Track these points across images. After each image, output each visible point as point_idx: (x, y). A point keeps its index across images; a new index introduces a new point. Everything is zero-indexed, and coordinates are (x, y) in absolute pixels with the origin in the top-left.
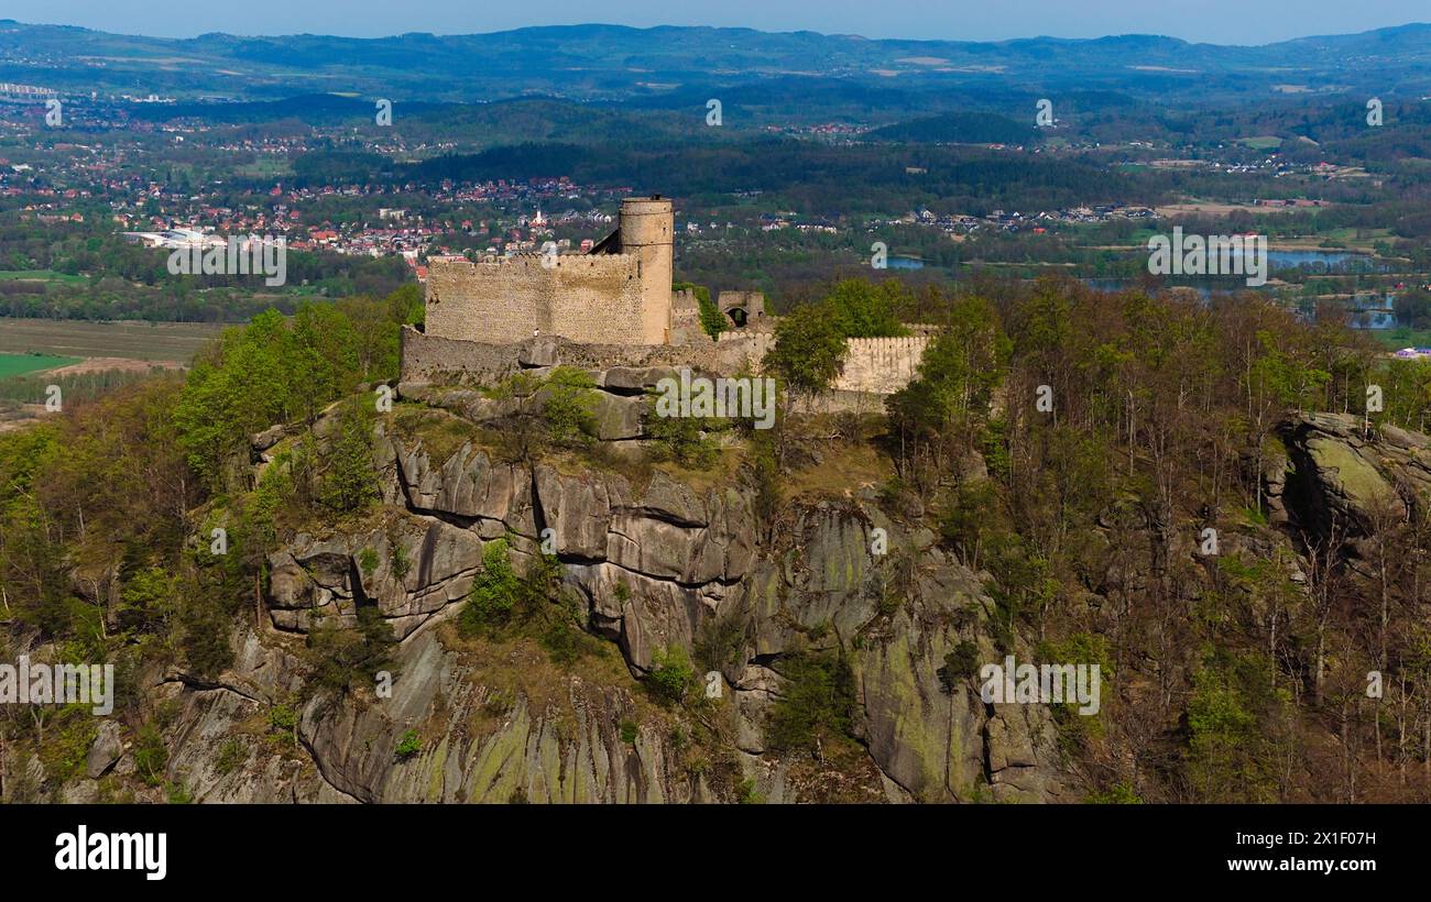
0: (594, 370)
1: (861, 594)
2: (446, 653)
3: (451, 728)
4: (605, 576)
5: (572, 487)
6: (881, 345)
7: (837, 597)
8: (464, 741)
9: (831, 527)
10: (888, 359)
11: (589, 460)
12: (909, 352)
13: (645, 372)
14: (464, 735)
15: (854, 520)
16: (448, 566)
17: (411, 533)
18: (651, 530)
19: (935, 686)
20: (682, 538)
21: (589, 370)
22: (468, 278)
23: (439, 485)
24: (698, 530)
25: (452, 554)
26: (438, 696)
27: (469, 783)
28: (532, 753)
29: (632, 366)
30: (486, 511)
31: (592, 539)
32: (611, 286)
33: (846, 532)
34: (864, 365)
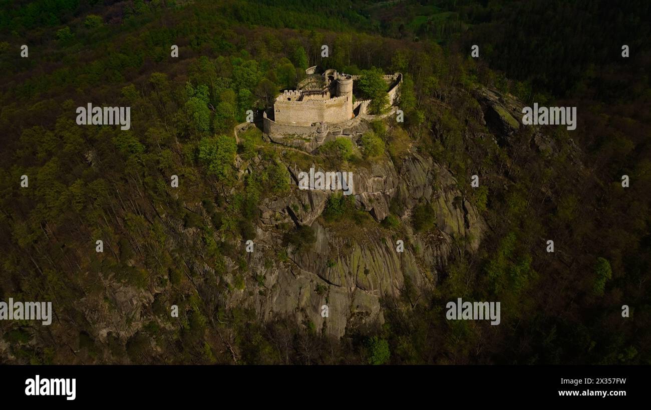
0: (339, 130)
1: (427, 185)
2: (325, 228)
3: (338, 253)
4: (364, 197)
7: (422, 187)
8: (344, 257)
9: (411, 164)
11: (354, 164)
14: (343, 256)
15: (416, 161)
19: (452, 208)
26: (330, 244)
27: (351, 269)
28: (364, 257)
33: (416, 166)
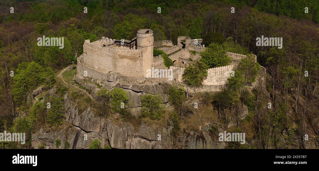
0: (128, 84)
5: (117, 128)
6: (219, 69)
9: (193, 142)
10: (221, 73)
11: (124, 117)
12: (228, 70)
13: (143, 86)
15: (201, 139)
16: (81, 146)
17: (72, 134)
18: (140, 141)
20: (149, 144)
21: (127, 84)
22: (94, 49)
23: (80, 120)
24: (154, 142)
25: (82, 142)
29: (140, 84)
30: (93, 130)
31: (121, 145)
32: (134, 59)
33: (198, 144)
34: (213, 76)
